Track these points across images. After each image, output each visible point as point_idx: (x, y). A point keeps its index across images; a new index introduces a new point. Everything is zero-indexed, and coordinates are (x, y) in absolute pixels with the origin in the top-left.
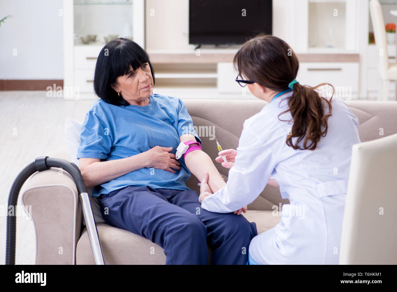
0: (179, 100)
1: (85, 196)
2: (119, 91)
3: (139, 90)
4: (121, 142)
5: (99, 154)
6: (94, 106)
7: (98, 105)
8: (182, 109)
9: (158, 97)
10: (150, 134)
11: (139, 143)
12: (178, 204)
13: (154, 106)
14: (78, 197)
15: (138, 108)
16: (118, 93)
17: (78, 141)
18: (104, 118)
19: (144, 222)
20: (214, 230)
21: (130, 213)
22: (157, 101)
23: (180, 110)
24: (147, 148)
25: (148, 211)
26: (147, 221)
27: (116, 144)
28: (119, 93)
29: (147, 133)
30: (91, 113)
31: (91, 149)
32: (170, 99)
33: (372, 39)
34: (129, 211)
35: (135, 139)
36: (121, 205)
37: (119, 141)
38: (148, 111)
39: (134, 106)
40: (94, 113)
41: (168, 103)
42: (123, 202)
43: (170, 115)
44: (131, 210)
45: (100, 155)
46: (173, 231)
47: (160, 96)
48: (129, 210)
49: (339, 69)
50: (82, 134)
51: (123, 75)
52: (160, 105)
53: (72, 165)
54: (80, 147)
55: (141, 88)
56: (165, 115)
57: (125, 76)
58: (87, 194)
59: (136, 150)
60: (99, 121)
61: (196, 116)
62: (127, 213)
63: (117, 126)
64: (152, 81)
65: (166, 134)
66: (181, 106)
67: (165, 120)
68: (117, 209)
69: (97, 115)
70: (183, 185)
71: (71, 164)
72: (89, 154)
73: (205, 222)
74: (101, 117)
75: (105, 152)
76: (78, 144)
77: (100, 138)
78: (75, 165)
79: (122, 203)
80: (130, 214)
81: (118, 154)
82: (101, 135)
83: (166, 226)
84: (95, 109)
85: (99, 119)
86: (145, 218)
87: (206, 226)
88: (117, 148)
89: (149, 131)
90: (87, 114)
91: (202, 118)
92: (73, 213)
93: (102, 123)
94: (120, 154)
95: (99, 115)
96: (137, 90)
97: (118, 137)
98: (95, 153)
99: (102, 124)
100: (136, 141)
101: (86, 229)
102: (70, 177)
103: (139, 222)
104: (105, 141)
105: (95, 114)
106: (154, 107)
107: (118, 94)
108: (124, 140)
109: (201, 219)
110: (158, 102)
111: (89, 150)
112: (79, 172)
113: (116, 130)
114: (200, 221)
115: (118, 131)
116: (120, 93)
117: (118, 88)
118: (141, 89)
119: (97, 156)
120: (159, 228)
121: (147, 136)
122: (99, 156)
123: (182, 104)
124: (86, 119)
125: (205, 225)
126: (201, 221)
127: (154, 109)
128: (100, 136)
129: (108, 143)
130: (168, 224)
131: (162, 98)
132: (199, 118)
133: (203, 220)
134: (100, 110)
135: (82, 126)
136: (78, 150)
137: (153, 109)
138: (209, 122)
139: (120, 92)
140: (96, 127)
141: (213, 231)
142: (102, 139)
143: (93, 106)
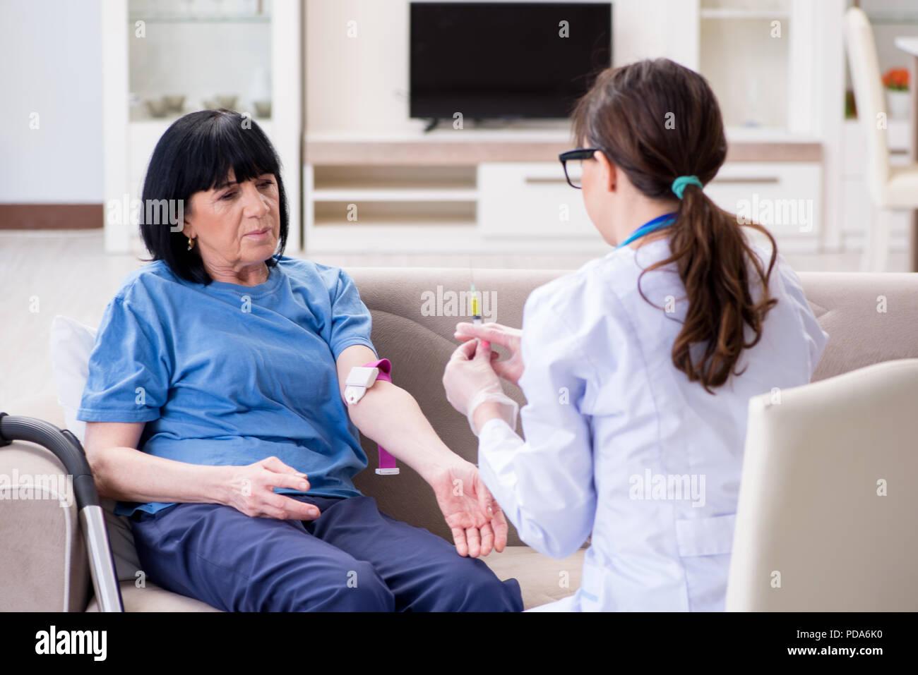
0: (340, 272)
1: (94, 515)
2: (191, 236)
3: (239, 236)
4: (190, 377)
5: (139, 411)
6: (127, 284)
7: (137, 281)
8: (344, 292)
9: (289, 264)
10: (262, 358)
11: (233, 382)
12: (326, 535)
13: (278, 287)
14: (75, 516)
15: (236, 290)
16: (188, 239)
17: (83, 374)
18: (151, 317)
19: (240, 580)
20: (414, 600)
21: (205, 557)
22: (287, 274)
23: (338, 294)
24: (253, 392)
25: (250, 554)
26: (247, 578)
27: (178, 381)
28: (193, 240)
29: (255, 355)
30: (118, 302)
31: (118, 399)
32: (319, 269)
33: (851, 108)
34: (203, 553)
35: (225, 369)
36: (183, 538)
37: (184, 375)
38: (262, 298)
39: (228, 286)
40: (125, 304)
41: (313, 279)
42: (188, 530)
43: (314, 308)
44: (208, 550)
45: (141, 414)
46: (309, 604)
47: (295, 263)
48: (202, 549)
49: (772, 181)
50: (95, 357)
51: (206, 189)
52: (293, 283)
53: (65, 434)
54: (89, 392)
55: (245, 233)
56: (303, 309)
57: (212, 191)
58: (98, 509)
59: (226, 397)
60: (137, 323)
61: (383, 311)
62: (198, 558)
63: (181, 339)
64: (276, 220)
65: (305, 357)
66: (344, 284)
67: (303, 320)
68: (172, 547)
69: (134, 307)
70: (345, 483)
71: (62, 432)
72: (113, 411)
73: (391, 582)
74: (144, 312)
75: (154, 403)
76: (83, 382)
77: (138, 369)
78: (71, 436)
79: (186, 533)
80: (204, 561)
81: (181, 406)
82: (142, 362)
83: (291, 593)
84: (129, 293)
85: (138, 318)
86: (242, 571)
87: (392, 593)
88: (180, 391)
89: (261, 350)
90: (109, 305)
91: (397, 315)
92: (64, 558)
93: (146, 328)
94: (185, 406)
95: (139, 308)
96: (235, 235)
97: (182, 364)
98: (127, 409)
99: (144, 333)
100: (226, 377)
101: (96, 600)
102: (58, 465)
103: (228, 580)
104: (151, 375)
105: (129, 307)
106: (279, 290)
107: (190, 242)
108: (196, 372)
109: (379, 573)
110: (288, 277)
111: (113, 402)
112: (83, 453)
113: (178, 347)
114: (375, 577)
115: (183, 348)
116: (195, 240)
117: (191, 227)
118: (245, 235)
119: (133, 416)
120: (275, 597)
121: (254, 363)
122: (137, 414)
123: (348, 281)
124: (106, 316)
125: (391, 587)
126: (380, 579)
127: (277, 295)
128: (140, 364)
129: (159, 381)
130: (296, 585)
131: (300, 267)
132: (390, 315)
133: (385, 576)
134: (142, 295)
135: (95, 337)
136: (81, 398)
137: (274, 293)
138: (415, 324)
139: (193, 236)
140: (130, 340)
141: (410, 603)
142: (145, 371)
143: (125, 285)
